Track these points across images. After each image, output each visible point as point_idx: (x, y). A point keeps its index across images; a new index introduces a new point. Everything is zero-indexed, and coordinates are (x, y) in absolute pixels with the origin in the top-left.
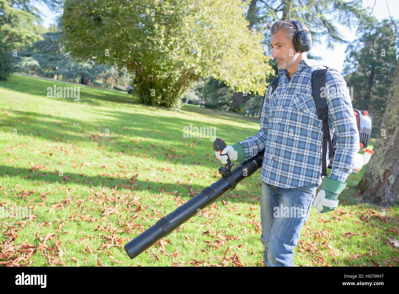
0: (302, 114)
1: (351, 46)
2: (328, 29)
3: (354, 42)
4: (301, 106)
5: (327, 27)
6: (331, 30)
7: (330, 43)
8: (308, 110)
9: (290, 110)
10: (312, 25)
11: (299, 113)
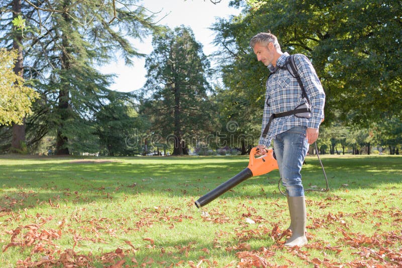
0: (285, 89)
1: (149, 60)
2: (120, 43)
3: (151, 55)
4: (283, 84)
5: (119, 41)
6: (123, 43)
7: (127, 58)
8: (288, 85)
9: (278, 90)
10: (103, 40)
11: (283, 89)
